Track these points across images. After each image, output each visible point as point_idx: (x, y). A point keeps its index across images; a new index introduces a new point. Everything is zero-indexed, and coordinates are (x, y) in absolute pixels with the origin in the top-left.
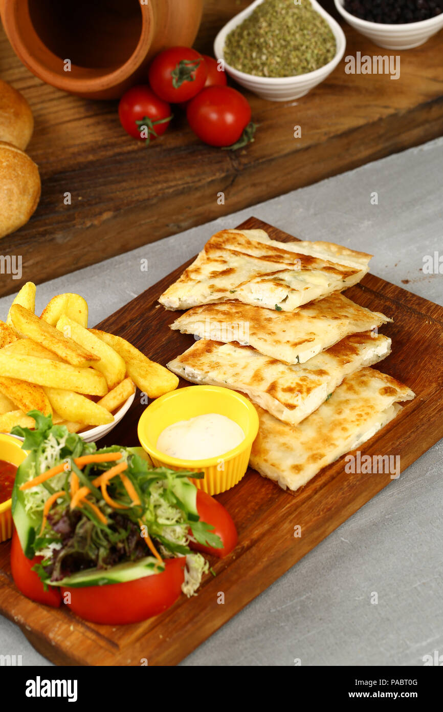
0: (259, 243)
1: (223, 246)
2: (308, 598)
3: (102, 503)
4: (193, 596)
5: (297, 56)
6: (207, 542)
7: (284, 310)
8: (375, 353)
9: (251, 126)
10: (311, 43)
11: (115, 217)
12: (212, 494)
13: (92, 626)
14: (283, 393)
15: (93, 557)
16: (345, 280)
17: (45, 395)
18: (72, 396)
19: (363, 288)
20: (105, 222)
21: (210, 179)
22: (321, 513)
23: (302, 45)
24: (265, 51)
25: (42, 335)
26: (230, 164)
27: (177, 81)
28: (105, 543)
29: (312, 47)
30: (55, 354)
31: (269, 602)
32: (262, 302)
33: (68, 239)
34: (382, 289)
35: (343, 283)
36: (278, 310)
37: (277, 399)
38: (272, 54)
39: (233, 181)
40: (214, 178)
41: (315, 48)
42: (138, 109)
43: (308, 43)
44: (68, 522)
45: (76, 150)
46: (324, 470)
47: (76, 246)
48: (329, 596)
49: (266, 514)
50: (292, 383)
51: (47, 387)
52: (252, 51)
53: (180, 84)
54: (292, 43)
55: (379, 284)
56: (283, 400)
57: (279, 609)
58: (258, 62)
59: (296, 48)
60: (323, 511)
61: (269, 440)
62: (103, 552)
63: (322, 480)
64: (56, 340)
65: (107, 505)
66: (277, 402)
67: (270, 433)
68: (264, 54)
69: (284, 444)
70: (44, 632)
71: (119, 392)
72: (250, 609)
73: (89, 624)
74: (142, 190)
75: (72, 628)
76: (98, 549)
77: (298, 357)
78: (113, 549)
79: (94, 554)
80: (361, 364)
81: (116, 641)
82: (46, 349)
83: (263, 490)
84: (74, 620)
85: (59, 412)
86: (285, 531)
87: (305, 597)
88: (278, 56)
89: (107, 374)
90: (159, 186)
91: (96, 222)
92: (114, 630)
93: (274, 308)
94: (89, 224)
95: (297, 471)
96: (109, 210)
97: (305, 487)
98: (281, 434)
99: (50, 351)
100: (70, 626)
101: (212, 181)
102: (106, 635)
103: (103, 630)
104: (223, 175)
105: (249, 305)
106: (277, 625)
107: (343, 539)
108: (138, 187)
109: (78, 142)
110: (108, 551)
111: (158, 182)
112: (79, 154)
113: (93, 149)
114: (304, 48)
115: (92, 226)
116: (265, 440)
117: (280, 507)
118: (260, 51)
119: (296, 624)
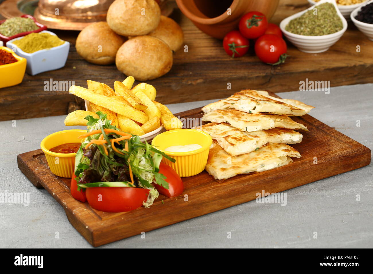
0: (262, 96)
1: (244, 94)
2: (208, 226)
3: (109, 146)
4: (148, 208)
5: (319, 30)
6: (161, 184)
7: (253, 113)
8: (291, 139)
9: (284, 55)
10: (327, 25)
11: (204, 83)
12: (181, 176)
13: (95, 210)
14: (231, 139)
15: (101, 174)
16: (292, 110)
17: (116, 118)
18: (128, 120)
19: (305, 121)
20: (198, 84)
21: (257, 75)
22: (228, 191)
23: (322, 25)
24: (303, 25)
25: (124, 93)
26: (269, 71)
27: (249, 25)
28: (108, 168)
29: (328, 27)
30: (127, 102)
31: (188, 225)
32: (244, 109)
33: (178, 88)
34: (313, 122)
35: (291, 111)
36: (250, 113)
37: (227, 141)
38: (306, 27)
39: (270, 80)
40: (259, 75)
41: (329, 27)
42: (232, 39)
43: (326, 25)
44: (91, 152)
45: (199, 57)
46: (239, 176)
47: (183, 94)
48: (219, 227)
49: (202, 187)
50: (238, 136)
51: (118, 114)
52: (297, 25)
53: (251, 27)
54: (318, 23)
55: (313, 120)
56: (230, 142)
57: (191, 227)
58: (299, 30)
59: (319, 26)
60: (229, 190)
61: (217, 158)
62: (106, 173)
63: (237, 180)
64: (130, 96)
65: (111, 147)
66: (227, 143)
67: (219, 156)
68: (303, 27)
69: (224, 161)
70: (72, 209)
71: (151, 122)
72: (178, 226)
73: (93, 210)
74: (222, 74)
75: (85, 210)
76: (104, 171)
77: (246, 128)
78: (111, 173)
79: (101, 173)
80: (281, 141)
81: (101, 217)
82: (125, 99)
83: (207, 179)
84: (89, 208)
85: (121, 127)
86: (206, 194)
87: (207, 226)
88: (309, 28)
89: (150, 116)
90: (231, 74)
91: (194, 83)
92: (103, 213)
93: (248, 112)
94: (190, 83)
95: (223, 170)
96: (202, 79)
97: (226, 180)
98: (224, 157)
99: (126, 101)
100: (84, 209)
101: (258, 77)
102: (98, 214)
103: (98, 213)
104: (264, 74)
105: (238, 110)
106: (187, 233)
107: (239, 209)
108: (221, 73)
109: (203, 54)
110: (108, 173)
111: (231, 73)
112: (201, 59)
113: (208, 58)
114: (323, 26)
115: (191, 84)
116: (215, 157)
117: (211, 186)
118: (301, 26)
119: (196, 234)
